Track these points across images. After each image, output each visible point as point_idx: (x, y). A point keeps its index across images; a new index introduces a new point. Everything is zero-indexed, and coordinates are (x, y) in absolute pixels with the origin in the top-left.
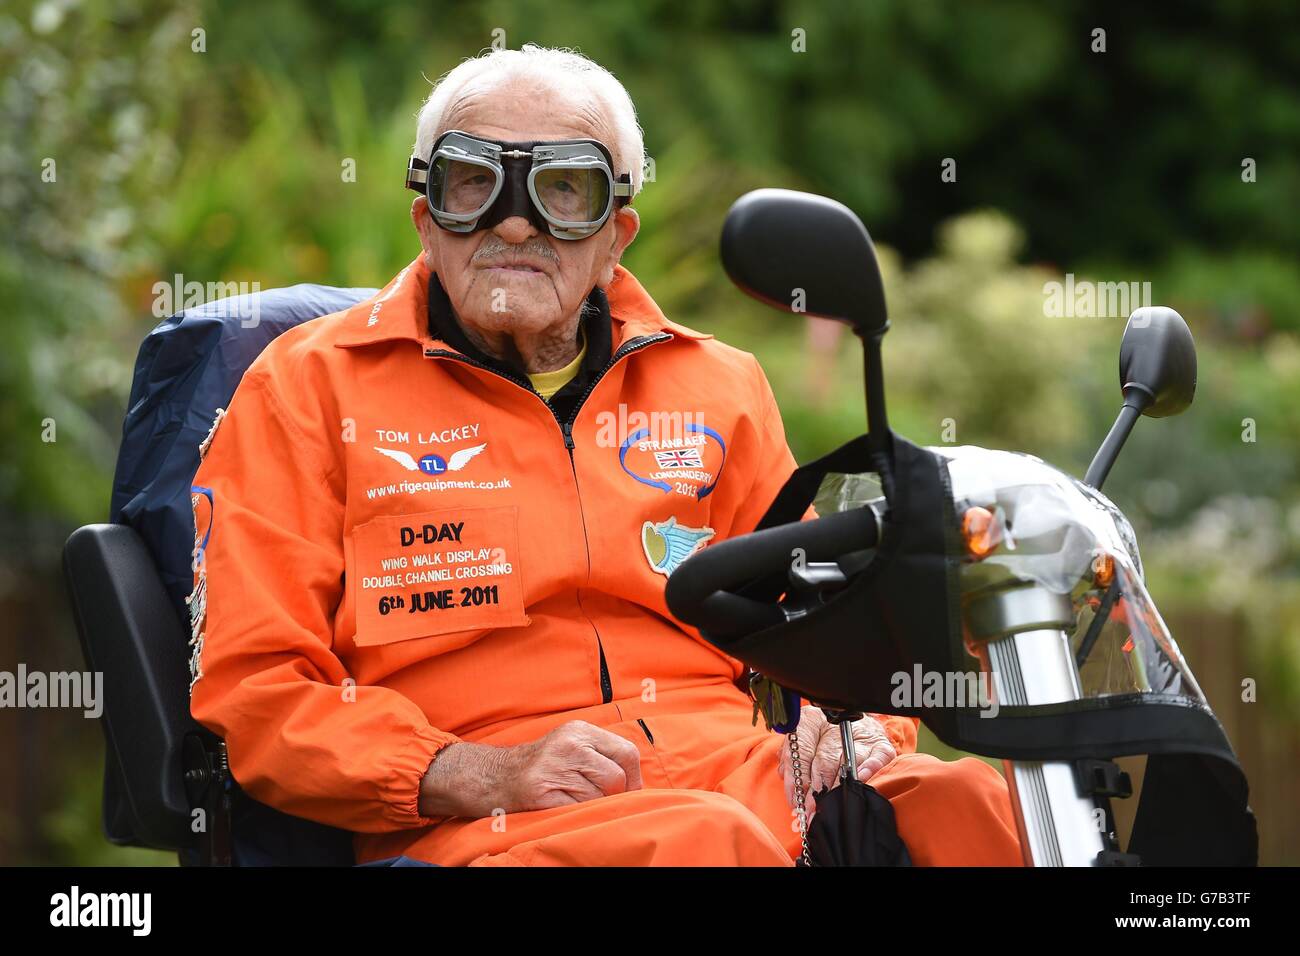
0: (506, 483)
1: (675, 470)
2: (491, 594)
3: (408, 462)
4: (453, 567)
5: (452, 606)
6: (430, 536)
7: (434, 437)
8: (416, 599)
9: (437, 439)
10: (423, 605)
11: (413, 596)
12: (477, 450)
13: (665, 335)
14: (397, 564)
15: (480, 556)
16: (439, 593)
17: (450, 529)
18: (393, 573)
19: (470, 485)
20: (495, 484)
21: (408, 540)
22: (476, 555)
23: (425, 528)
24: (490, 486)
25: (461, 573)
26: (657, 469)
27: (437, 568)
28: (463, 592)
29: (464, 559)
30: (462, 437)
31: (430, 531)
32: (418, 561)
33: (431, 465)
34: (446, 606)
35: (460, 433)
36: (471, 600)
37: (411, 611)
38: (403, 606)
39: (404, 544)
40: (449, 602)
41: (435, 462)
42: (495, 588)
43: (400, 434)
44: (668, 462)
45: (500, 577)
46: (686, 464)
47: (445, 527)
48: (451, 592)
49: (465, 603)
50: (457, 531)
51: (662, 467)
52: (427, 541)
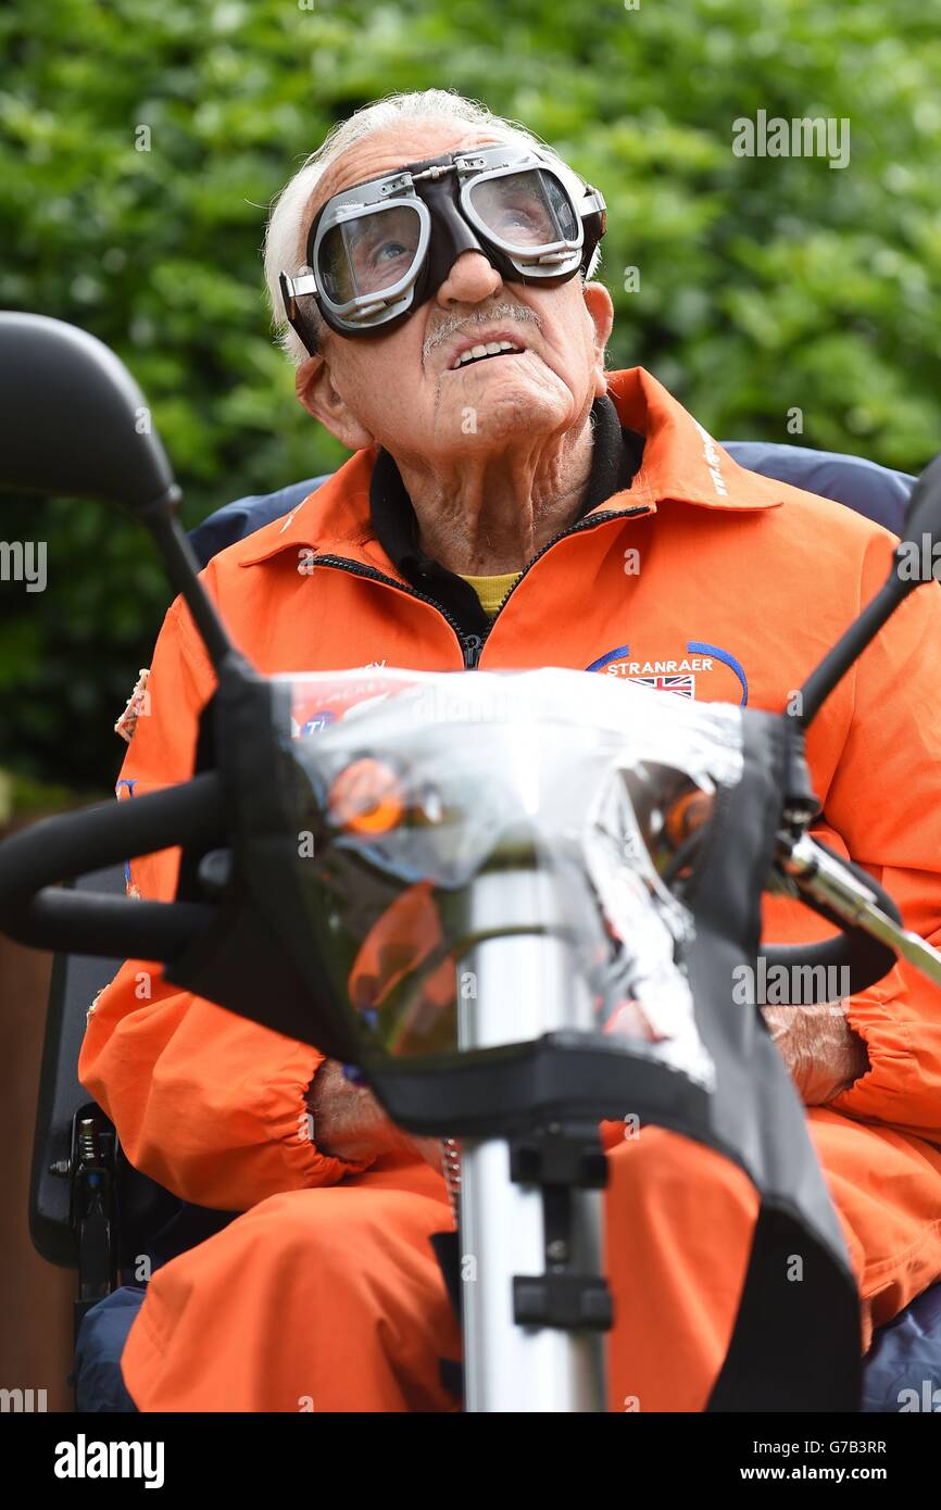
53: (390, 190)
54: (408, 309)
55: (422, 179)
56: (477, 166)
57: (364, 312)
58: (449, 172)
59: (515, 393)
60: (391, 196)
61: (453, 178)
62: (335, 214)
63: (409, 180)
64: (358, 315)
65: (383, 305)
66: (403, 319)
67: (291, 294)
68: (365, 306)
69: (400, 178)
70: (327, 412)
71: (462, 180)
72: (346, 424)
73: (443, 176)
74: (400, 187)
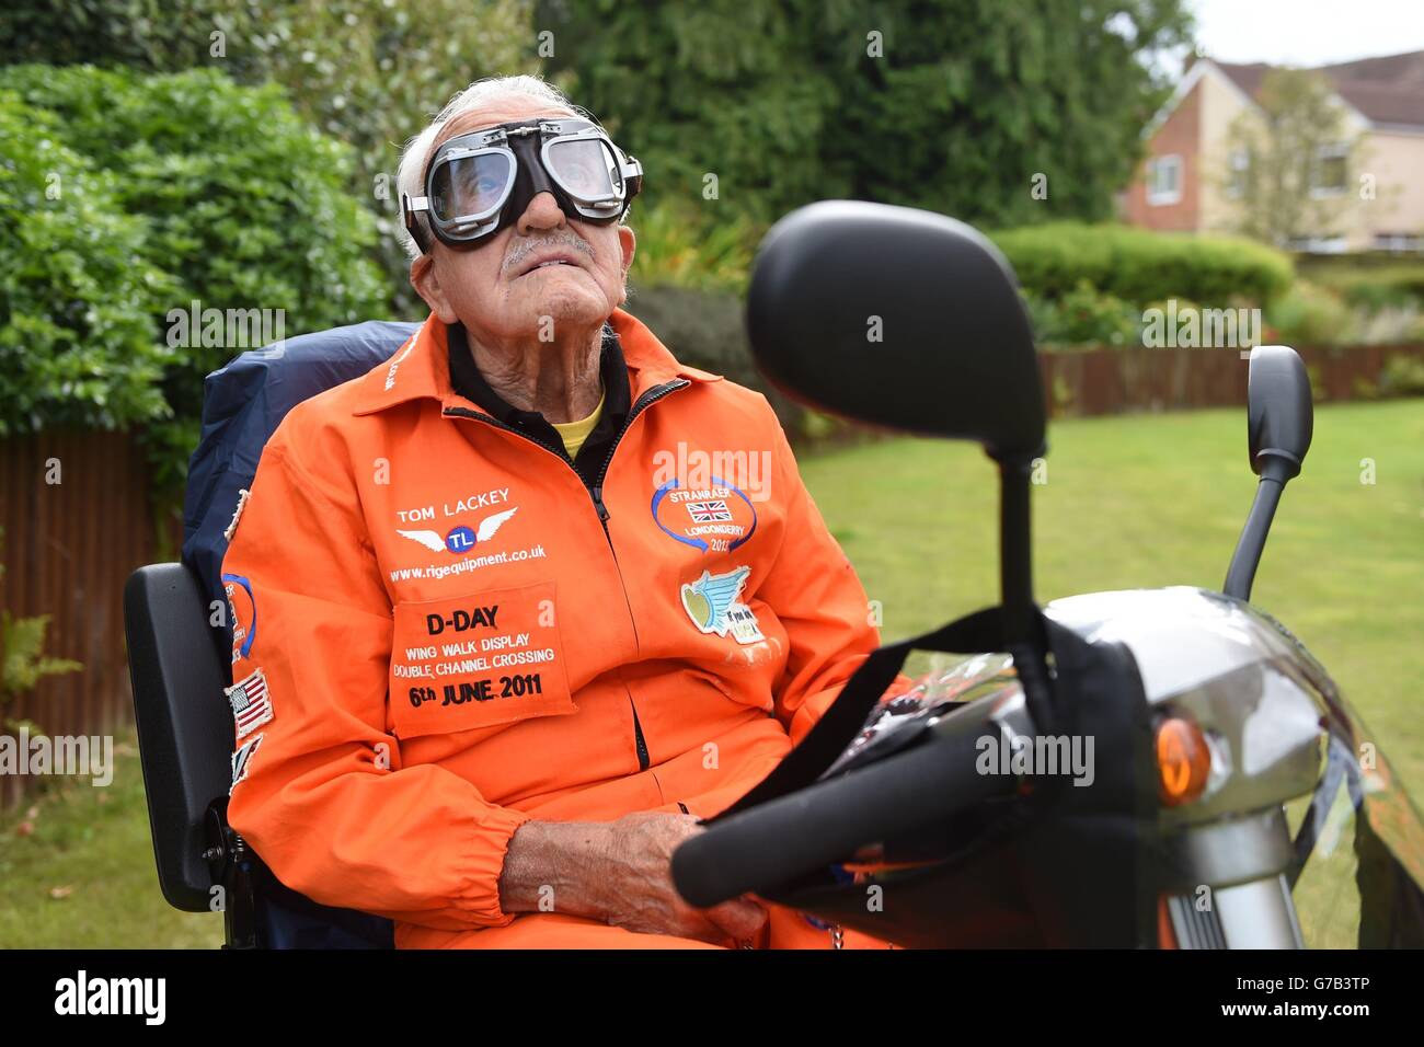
0: (540, 552)
1: (708, 525)
2: (534, 684)
3: (434, 541)
4: (489, 655)
5: (492, 697)
6: (462, 624)
7: (461, 506)
8: (449, 691)
9: (464, 507)
10: (458, 697)
11: (446, 688)
12: (507, 515)
13: (681, 382)
14: (424, 653)
15: (518, 642)
16: (476, 684)
17: (484, 614)
18: (421, 663)
19: (501, 558)
20: (529, 553)
21: (436, 627)
22: (514, 641)
23: (456, 614)
24: (523, 555)
25: (498, 661)
26: (690, 523)
27: (472, 657)
28: (502, 681)
29: (501, 646)
30: (490, 501)
31: (461, 619)
32: (449, 651)
33: (460, 539)
34: (486, 698)
35: (488, 498)
36: (511, 690)
37: (445, 704)
38: (434, 698)
39: (432, 632)
40: (488, 693)
41: (463, 535)
42: (537, 676)
43: (424, 510)
44: (701, 515)
45: (542, 663)
46: (718, 518)
47: (477, 612)
48: (489, 682)
49: (505, 694)
50: (491, 615)
51: (696, 521)
52: (458, 629)
53: (489, 140)
54: (494, 230)
55: (513, 135)
56: (555, 130)
57: (461, 228)
58: (535, 132)
59: (565, 290)
60: (490, 145)
61: (536, 138)
62: (447, 154)
63: (503, 134)
64: (456, 230)
65: (475, 225)
66: (490, 238)
67: (409, 209)
68: (463, 224)
69: (498, 132)
70: (430, 294)
71: (543, 139)
72: (441, 304)
73: (530, 134)
74: (497, 138)
